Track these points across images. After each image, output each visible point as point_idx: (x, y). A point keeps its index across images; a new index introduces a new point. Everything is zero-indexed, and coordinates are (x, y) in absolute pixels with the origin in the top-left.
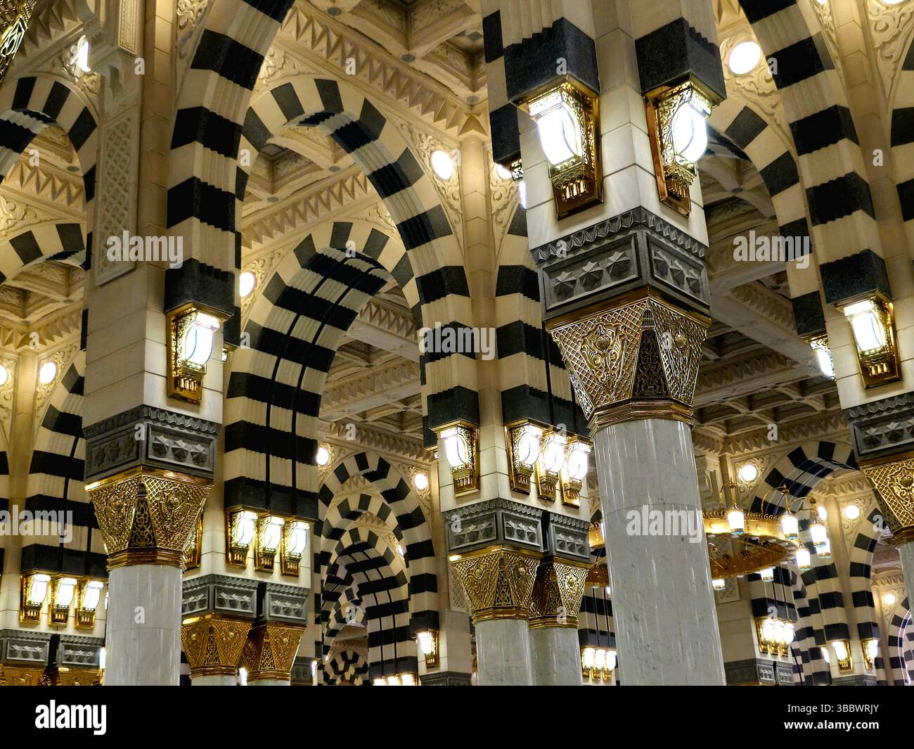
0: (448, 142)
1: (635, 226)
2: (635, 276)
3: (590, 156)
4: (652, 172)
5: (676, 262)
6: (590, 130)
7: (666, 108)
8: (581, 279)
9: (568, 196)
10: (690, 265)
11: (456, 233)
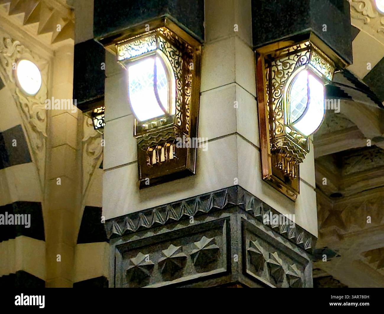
0: (39, 50)
1: (228, 208)
2: (223, 270)
3: (185, 116)
4: (256, 143)
5: (275, 255)
6: (188, 85)
7: (280, 68)
8: (160, 264)
9: (154, 161)
10: (292, 259)
11: (36, 160)
